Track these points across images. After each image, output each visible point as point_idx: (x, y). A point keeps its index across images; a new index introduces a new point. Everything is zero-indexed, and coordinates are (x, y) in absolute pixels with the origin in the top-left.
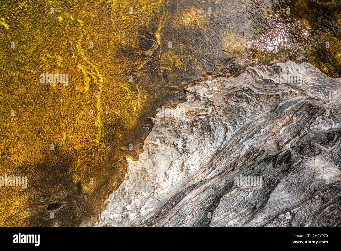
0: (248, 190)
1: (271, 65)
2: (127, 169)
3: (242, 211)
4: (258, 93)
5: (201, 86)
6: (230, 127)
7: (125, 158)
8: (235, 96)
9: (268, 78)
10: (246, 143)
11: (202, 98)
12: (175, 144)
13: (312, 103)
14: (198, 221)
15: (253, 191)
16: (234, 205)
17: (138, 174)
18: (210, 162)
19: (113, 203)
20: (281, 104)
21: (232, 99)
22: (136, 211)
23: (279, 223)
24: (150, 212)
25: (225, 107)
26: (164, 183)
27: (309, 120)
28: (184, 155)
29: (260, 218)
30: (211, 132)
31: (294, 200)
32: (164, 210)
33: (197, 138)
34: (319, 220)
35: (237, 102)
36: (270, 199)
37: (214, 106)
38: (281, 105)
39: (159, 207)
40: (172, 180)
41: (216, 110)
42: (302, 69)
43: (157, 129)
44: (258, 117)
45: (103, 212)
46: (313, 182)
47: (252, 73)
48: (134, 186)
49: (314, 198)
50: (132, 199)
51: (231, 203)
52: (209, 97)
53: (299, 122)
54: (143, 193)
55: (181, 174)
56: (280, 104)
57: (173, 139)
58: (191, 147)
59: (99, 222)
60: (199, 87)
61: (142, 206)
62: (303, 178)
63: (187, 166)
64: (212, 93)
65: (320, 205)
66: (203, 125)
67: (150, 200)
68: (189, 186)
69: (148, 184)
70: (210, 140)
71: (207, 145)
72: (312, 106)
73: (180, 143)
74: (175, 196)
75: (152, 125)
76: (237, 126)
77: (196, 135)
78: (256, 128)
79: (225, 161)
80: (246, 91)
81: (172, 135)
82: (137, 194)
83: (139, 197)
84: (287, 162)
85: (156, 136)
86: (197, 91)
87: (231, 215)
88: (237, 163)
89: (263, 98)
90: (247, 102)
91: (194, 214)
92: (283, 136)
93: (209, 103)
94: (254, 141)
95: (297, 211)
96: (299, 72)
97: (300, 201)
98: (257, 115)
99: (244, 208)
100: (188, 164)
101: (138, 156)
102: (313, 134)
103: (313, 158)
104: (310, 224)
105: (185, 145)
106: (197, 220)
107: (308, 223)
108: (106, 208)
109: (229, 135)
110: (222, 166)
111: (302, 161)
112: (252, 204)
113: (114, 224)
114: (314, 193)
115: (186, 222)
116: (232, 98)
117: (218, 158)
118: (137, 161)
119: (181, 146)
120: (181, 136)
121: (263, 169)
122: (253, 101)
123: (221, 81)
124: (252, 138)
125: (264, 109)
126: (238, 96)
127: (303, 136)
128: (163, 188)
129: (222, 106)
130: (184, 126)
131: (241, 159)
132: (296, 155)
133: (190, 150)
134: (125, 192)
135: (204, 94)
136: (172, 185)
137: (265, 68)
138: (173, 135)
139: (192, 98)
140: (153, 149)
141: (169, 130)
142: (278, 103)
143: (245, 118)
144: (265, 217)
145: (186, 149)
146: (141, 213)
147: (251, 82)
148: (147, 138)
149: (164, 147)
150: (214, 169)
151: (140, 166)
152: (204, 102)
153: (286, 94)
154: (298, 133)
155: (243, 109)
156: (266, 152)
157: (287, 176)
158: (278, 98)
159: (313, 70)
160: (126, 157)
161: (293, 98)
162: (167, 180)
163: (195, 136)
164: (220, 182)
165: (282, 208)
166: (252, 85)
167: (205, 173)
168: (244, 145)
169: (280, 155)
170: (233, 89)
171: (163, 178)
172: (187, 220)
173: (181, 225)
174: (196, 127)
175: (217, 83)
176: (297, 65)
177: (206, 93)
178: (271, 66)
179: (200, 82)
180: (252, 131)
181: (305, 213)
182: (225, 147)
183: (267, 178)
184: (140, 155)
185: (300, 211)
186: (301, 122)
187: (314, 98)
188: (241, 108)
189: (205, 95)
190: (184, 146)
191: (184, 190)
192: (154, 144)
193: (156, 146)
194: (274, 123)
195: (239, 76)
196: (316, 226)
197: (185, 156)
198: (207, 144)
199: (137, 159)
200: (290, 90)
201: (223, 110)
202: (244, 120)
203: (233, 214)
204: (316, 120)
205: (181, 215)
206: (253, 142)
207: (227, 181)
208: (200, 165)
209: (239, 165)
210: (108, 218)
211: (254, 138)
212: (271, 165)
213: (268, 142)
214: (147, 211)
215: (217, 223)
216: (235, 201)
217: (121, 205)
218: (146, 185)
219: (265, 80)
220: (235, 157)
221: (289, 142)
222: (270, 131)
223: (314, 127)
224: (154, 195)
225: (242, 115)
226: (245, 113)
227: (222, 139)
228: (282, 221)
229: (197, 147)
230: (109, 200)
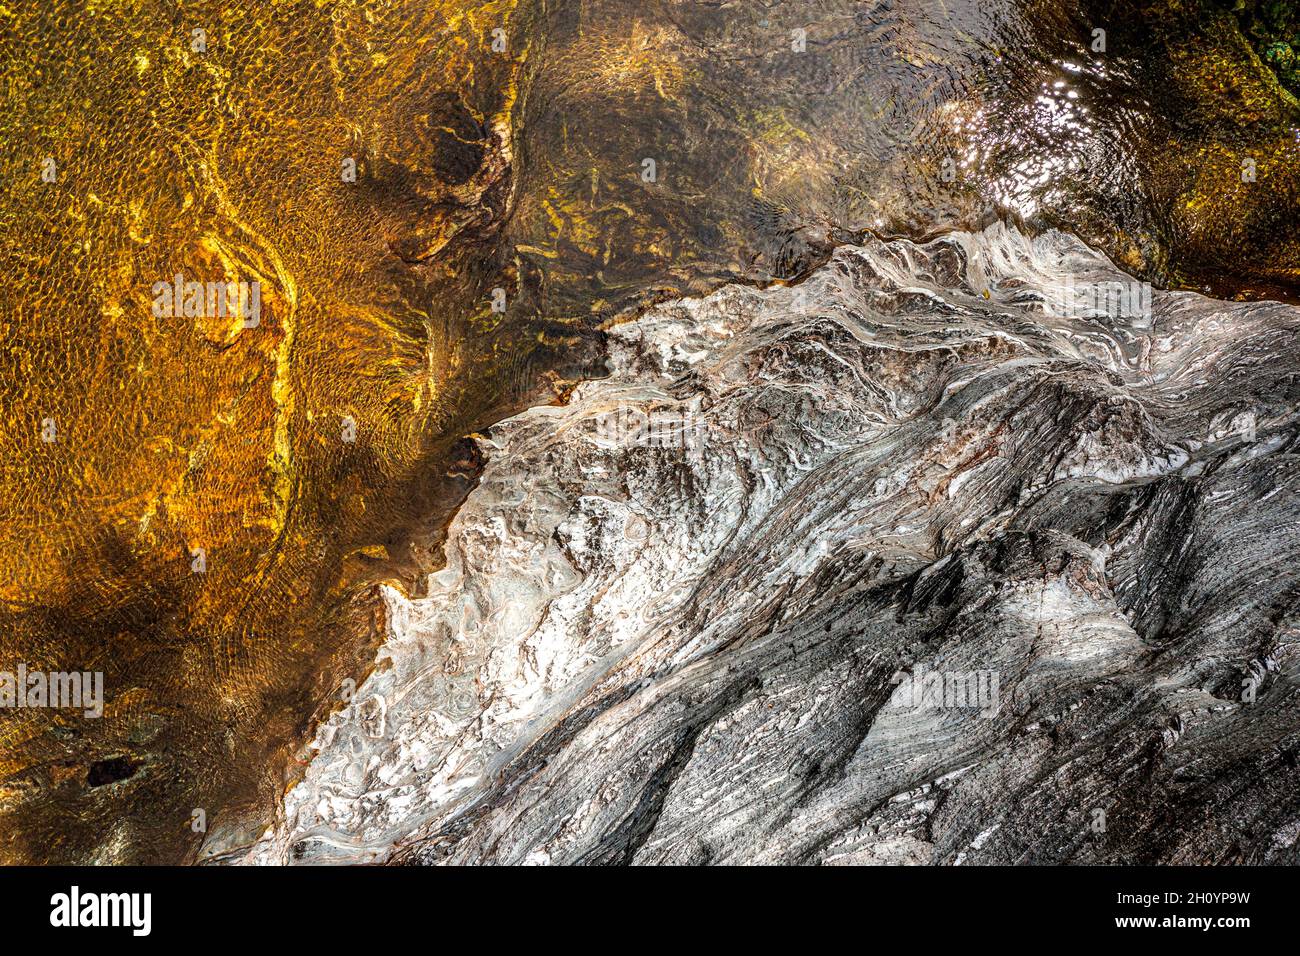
0: (797, 705)
1: (927, 240)
2: (383, 630)
3: (771, 782)
4: (871, 344)
5: (663, 319)
6: (763, 470)
7: (376, 589)
8: (785, 356)
9: (914, 290)
10: (821, 533)
11: (666, 364)
12: (562, 538)
13: (1069, 382)
14: (618, 823)
15: (815, 707)
16: (743, 761)
17: (423, 649)
18: (688, 603)
19: (329, 757)
20: (954, 386)
21: (773, 366)
22: (413, 788)
23: (890, 825)
24: (466, 791)
25: (745, 397)
26: (519, 682)
27: (1055, 446)
28: (592, 576)
29: (825, 808)
30: (692, 489)
31: (954, 739)
32: (515, 784)
33: (643, 511)
34: (1031, 812)
35: (794, 377)
36: (869, 740)
37: (708, 392)
38: (955, 389)
39: (498, 774)
40: (549, 671)
41: (716, 410)
42: (1041, 255)
43: (497, 480)
44: (869, 435)
45: (293, 791)
46: (1028, 673)
47: (853, 271)
48: (410, 694)
49: (1024, 734)
50: (400, 741)
51: (735, 754)
52: (691, 361)
53: (1018, 453)
54: (441, 719)
55: (583, 649)
56: (950, 387)
57: (555, 519)
58: (619, 546)
59: (276, 829)
60: (655, 321)
61: (435, 770)
62: (993, 660)
63: (605, 619)
64: (706, 344)
65: (1040, 758)
66: (663, 463)
67: (466, 746)
68: (607, 693)
69: (461, 685)
70: (691, 519)
71: (677, 541)
72: (1066, 394)
73: (578, 532)
74: (557, 730)
75: (480, 464)
76: (789, 468)
77: (640, 502)
78: (859, 476)
79: (743, 599)
80: (828, 336)
81: (552, 504)
82: (419, 723)
83: (425, 735)
84: (947, 599)
85: (491, 506)
86: (647, 338)
87: (728, 798)
88: (786, 608)
89: (891, 365)
90: (830, 380)
91: (609, 798)
92: (960, 505)
93: (690, 381)
94: (851, 525)
95: (958, 781)
96: (1030, 267)
97: (977, 744)
98: (864, 429)
99: (777, 770)
100: (607, 610)
101: (426, 582)
102: (1062, 498)
103: (1038, 584)
104: (997, 826)
105: (597, 540)
106: (618, 819)
107: (992, 825)
108: (303, 778)
109: (761, 500)
110: (731, 619)
111: (994, 597)
112: (807, 757)
113: (331, 838)
114: (1026, 716)
115: (577, 825)
116: (776, 363)
117: (718, 590)
118: (423, 601)
119: (584, 541)
120: (583, 505)
121: (860, 629)
122: (851, 375)
123: (740, 298)
124: (844, 512)
125: (893, 404)
126: (796, 356)
127: (1026, 507)
128: (515, 700)
129: (736, 393)
130: (595, 470)
131: (799, 591)
132: (981, 575)
133: (615, 558)
134: (373, 715)
135: (672, 348)
136: (548, 692)
137: (904, 251)
138: (556, 501)
139: (630, 363)
140: (482, 556)
141: (538, 484)
142: (944, 383)
143: (819, 437)
144: (843, 805)
145: (603, 553)
146: (433, 796)
147: (852, 303)
148: (459, 514)
149: (520, 547)
150: (701, 629)
151: (432, 620)
152: (672, 379)
153: (977, 348)
154: (1013, 495)
155: (813, 403)
156: (888, 566)
157: (937, 650)
158: (945, 363)
159: (1084, 260)
160: (382, 587)
161: (1000, 365)
162: (529, 673)
163: (635, 505)
164: (707, 678)
165: (907, 771)
166: (854, 315)
167: (668, 643)
168: (813, 541)
169: (926, 574)
170: (781, 331)
171: (517, 663)
172: (583, 817)
173: (559, 838)
174: (638, 473)
175: (723, 307)
176: (1024, 241)
177: (683, 346)
178: (925, 245)
179: (661, 302)
180: (842, 487)
181: (984, 786)
182: (743, 546)
183: (869, 661)
184: (431, 577)
185: (967, 782)
186: (1026, 453)
187: (1078, 364)
188: (806, 399)
189: (675, 353)
190: (594, 544)
191: (590, 709)
192: (483, 537)
193: (493, 542)
194: (925, 458)
195: (806, 283)
196: (1017, 833)
197: (597, 581)
198: (677, 534)
199: (423, 592)
200: (990, 334)
201: (741, 408)
202: (818, 446)
203: (736, 793)
204: (1079, 447)
205: (560, 801)
206: (846, 528)
207: (732, 671)
208: (651, 614)
209: (789, 613)
210: (309, 814)
211: (852, 515)
212: (889, 614)
213: (902, 529)
214: (453, 787)
215: (679, 825)
216: (747, 745)
217: (359, 768)
218: (454, 691)
219: (903, 297)
220: (778, 586)
221: (977, 528)
222: (910, 487)
223: (1072, 473)
224: (480, 728)
225: (809, 429)
226: (818, 419)
227: (732, 518)
228: (900, 816)
229: (641, 546)
230: (314, 745)
